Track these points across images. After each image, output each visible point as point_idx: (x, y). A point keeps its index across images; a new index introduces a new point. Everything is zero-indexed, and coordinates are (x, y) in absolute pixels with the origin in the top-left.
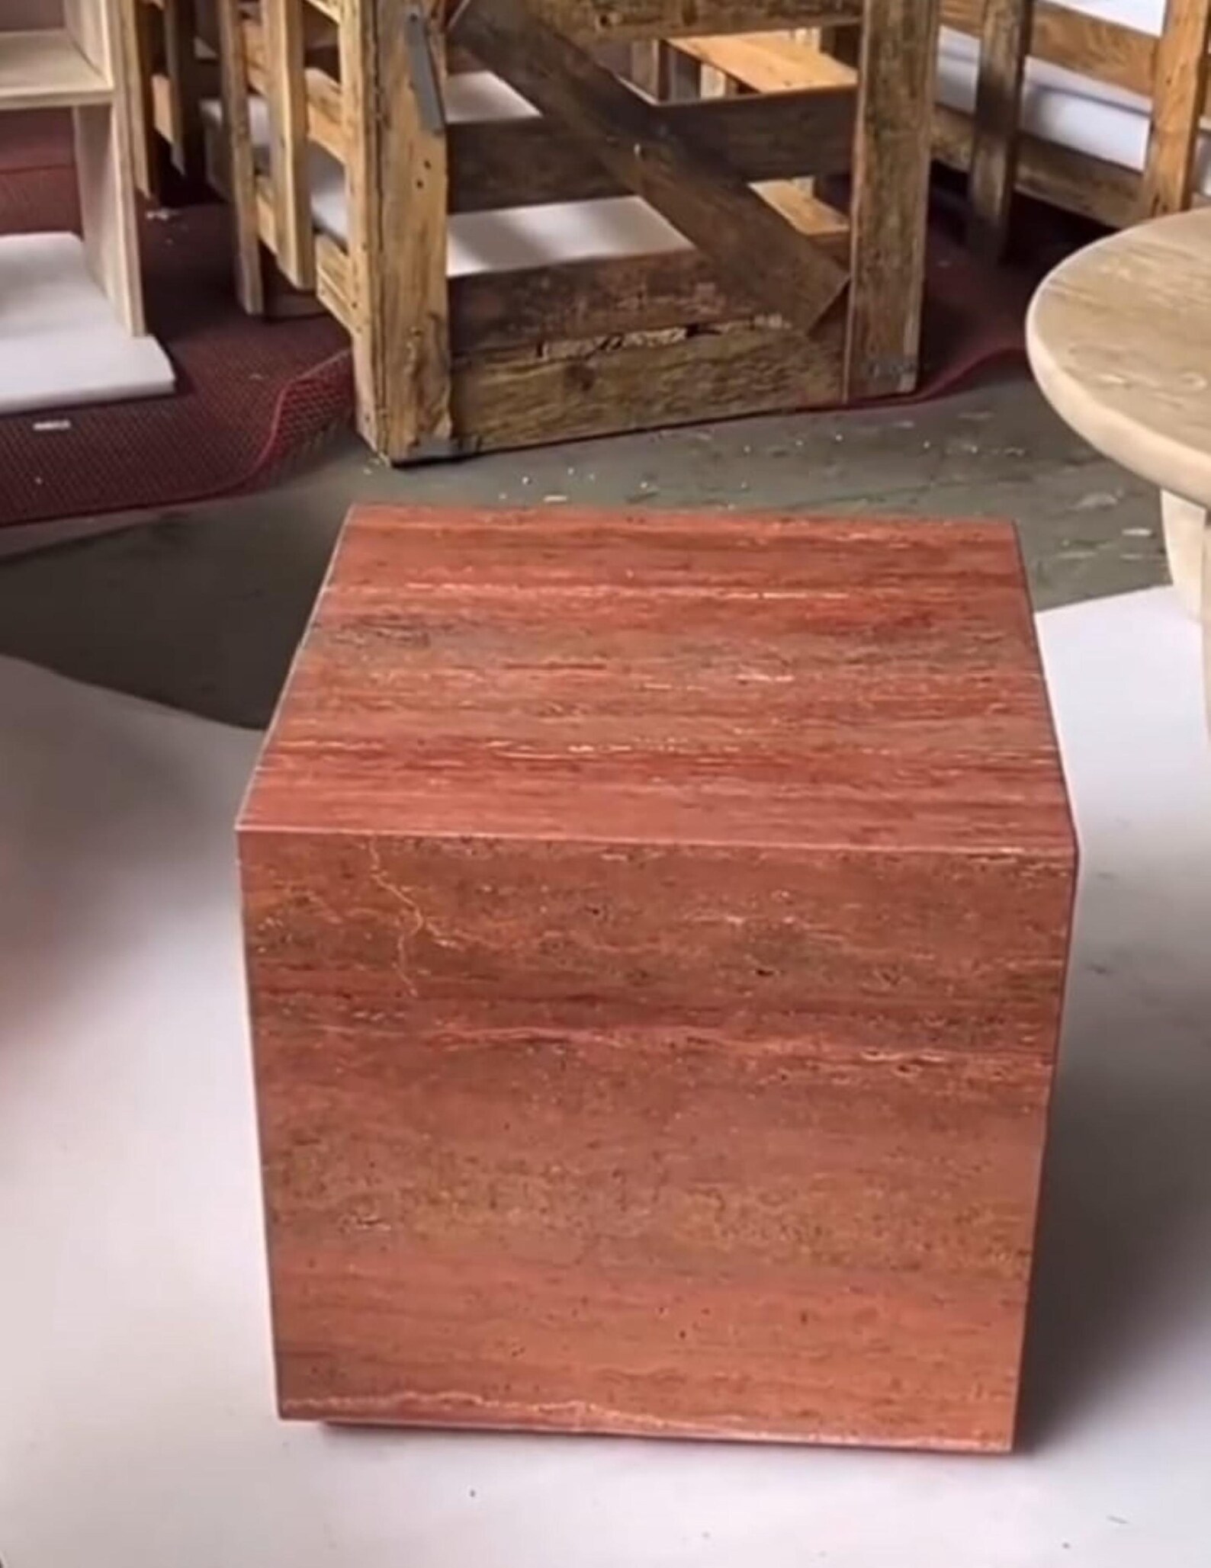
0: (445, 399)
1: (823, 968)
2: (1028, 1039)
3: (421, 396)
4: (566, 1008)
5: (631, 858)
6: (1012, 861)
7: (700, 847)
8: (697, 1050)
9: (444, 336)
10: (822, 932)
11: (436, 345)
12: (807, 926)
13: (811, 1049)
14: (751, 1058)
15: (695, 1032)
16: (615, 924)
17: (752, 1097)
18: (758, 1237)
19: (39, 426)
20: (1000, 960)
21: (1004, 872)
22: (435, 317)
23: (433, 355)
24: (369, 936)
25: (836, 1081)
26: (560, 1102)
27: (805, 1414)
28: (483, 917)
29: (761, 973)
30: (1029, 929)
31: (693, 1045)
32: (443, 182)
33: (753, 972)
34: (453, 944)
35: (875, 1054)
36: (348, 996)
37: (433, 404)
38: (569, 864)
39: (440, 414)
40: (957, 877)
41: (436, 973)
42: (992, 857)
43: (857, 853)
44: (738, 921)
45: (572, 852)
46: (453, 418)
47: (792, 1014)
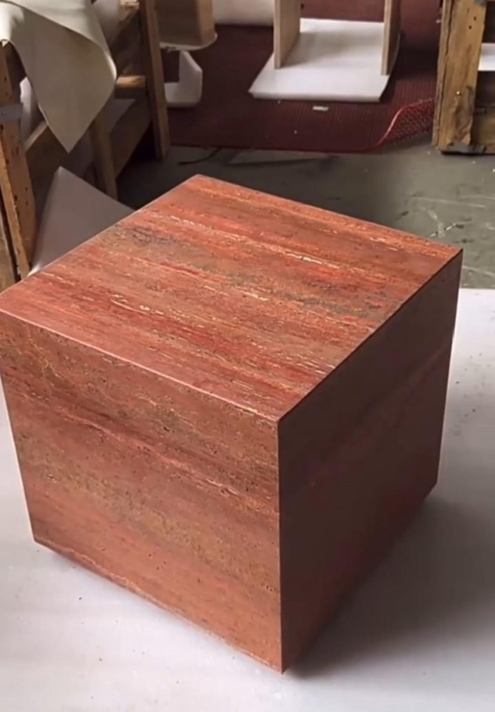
0: (469, 127)
1: (187, 436)
2: (268, 498)
3: (458, 123)
4: (100, 418)
5: (113, 363)
6: (252, 415)
7: (138, 367)
8: (147, 452)
9: (473, 97)
10: (185, 420)
11: (468, 102)
12: (180, 416)
13: (187, 469)
14: (167, 464)
15: (146, 446)
16: (112, 388)
17: (169, 480)
18: (178, 540)
19: (316, 108)
20: (253, 458)
21: (250, 418)
22: (469, 88)
23: (466, 105)
24: (31, 364)
25: (198, 486)
26: (103, 455)
27: (204, 621)
28: (67, 369)
29: (165, 428)
30: (262, 448)
31: (146, 451)
32: (482, 27)
33: (162, 428)
34: (60, 377)
35: (212, 481)
36: (29, 385)
37: (463, 128)
38: (92, 357)
39: (465, 134)
40: (232, 414)
41: (55, 386)
42: (245, 410)
43: (194, 390)
44: (155, 404)
45: (93, 353)
46: (472, 137)
47: (179, 451)
